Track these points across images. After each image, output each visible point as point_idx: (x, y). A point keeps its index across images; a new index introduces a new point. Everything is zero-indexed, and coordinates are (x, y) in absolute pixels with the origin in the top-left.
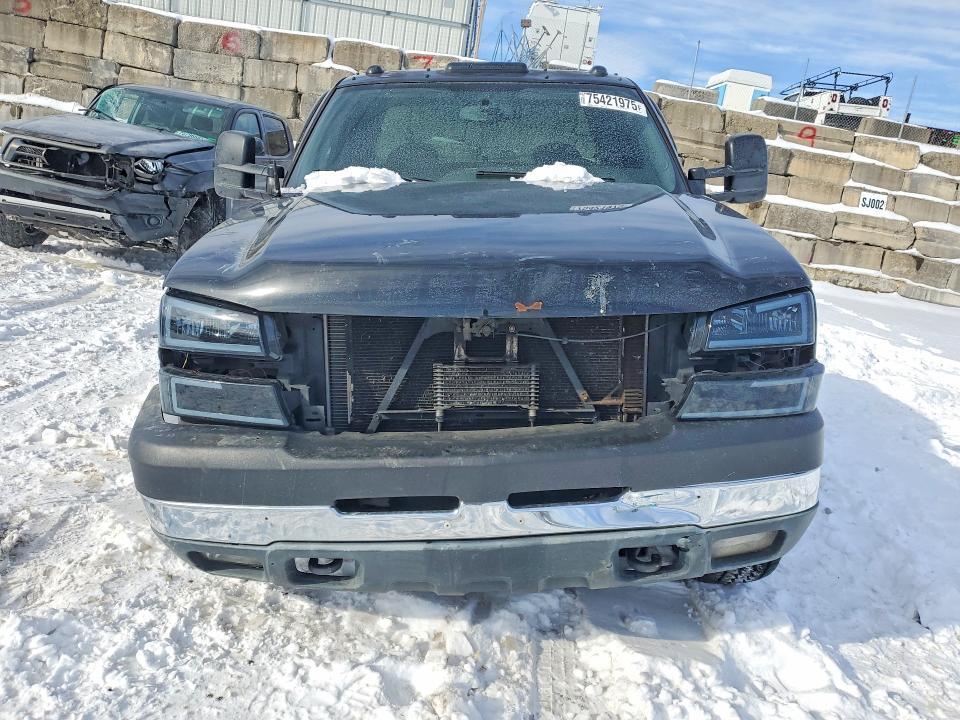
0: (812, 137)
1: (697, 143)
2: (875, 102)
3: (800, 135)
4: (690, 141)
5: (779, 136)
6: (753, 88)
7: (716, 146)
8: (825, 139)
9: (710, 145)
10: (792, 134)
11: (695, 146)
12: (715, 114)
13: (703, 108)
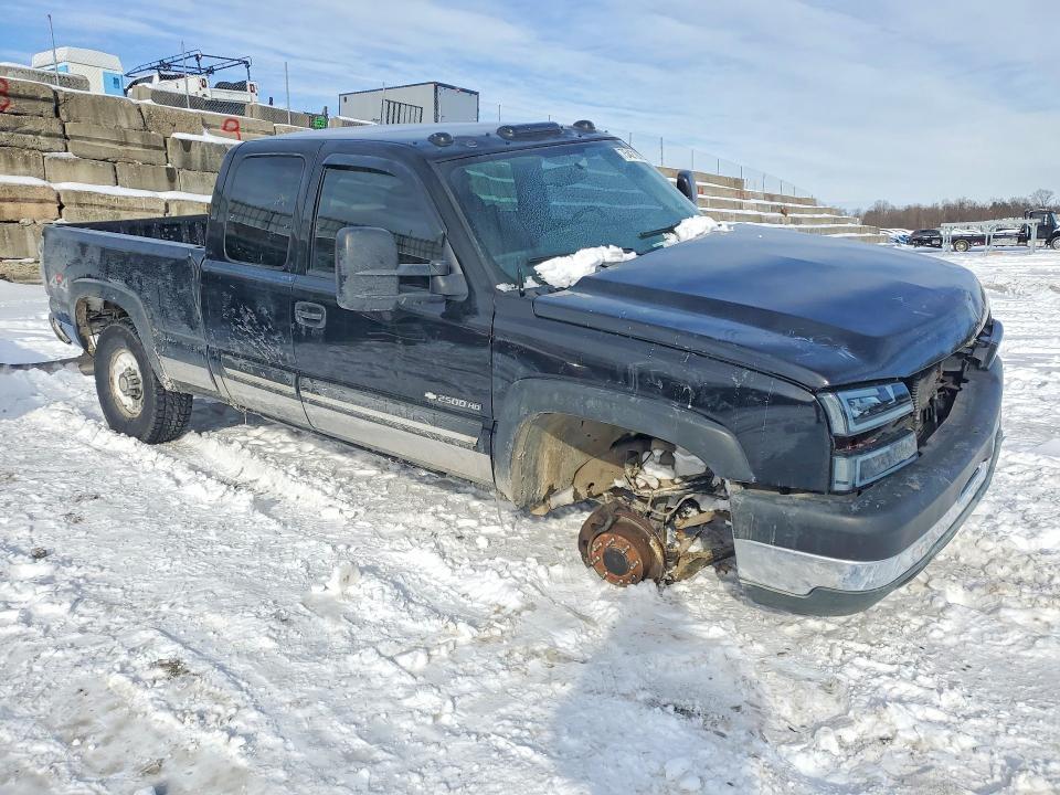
0: (237, 129)
1: (121, 144)
2: (241, 86)
3: (224, 129)
4: (116, 142)
5: (205, 131)
6: (101, 70)
7: (144, 146)
8: (248, 131)
9: (137, 145)
10: (216, 127)
11: (121, 148)
12: (129, 108)
13: (113, 102)
